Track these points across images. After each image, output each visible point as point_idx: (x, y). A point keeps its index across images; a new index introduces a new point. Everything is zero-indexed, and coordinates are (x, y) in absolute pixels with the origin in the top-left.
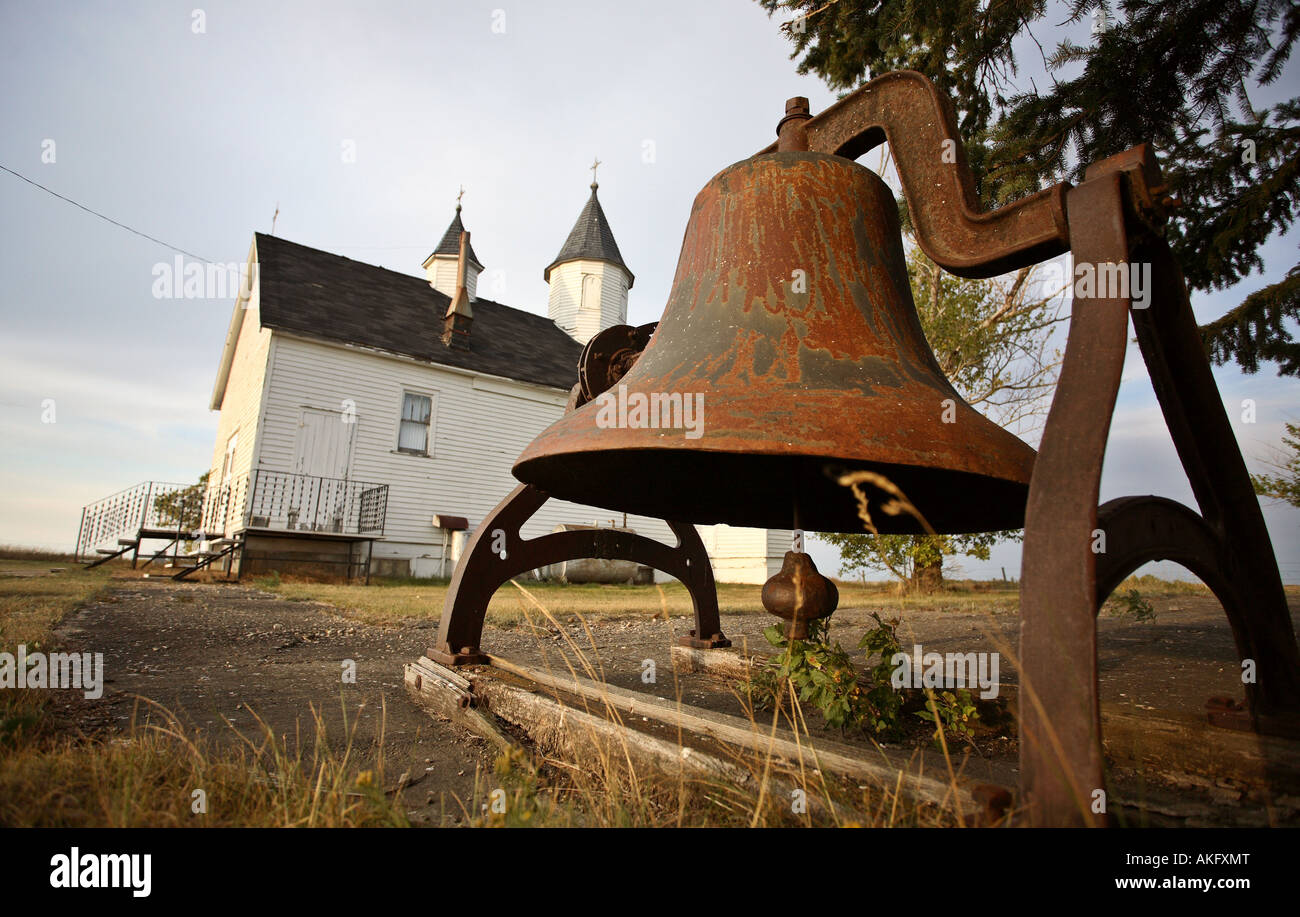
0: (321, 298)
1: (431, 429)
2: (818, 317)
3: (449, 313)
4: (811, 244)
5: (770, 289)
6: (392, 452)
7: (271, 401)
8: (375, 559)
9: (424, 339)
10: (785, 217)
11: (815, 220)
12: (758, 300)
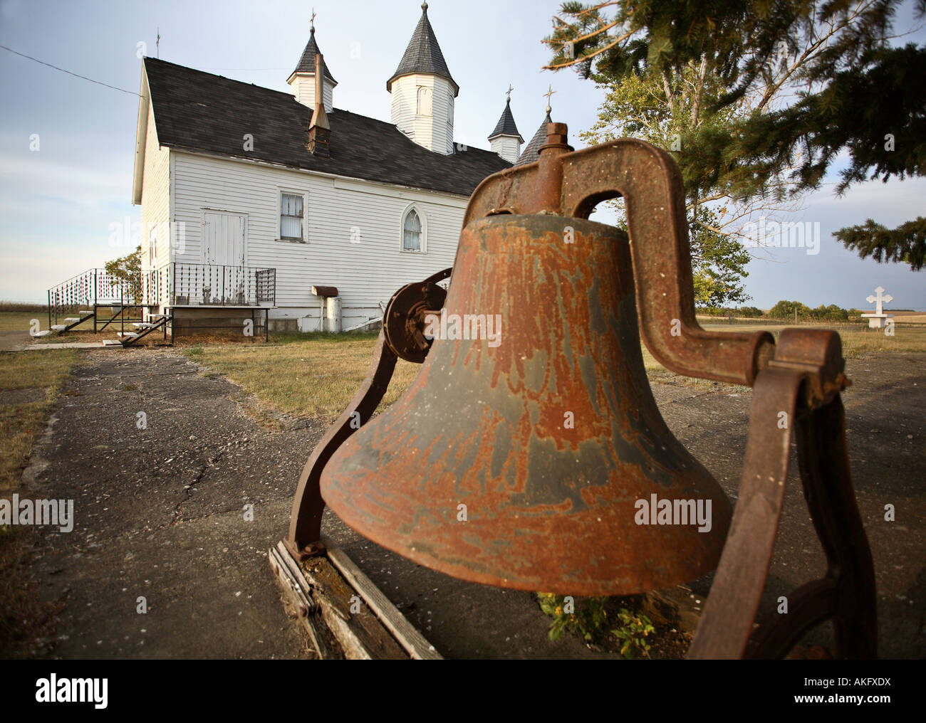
0: (206, 116)
1: (304, 221)
2: (550, 399)
3: (311, 126)
4: (550, 320)
5: (514, 366)
6: (276, 240)
7: (177, 206)
8: (271, 320)
9: (294, 149)
10: (531, 290)
11: (556, 295)
12: (503, 376)
